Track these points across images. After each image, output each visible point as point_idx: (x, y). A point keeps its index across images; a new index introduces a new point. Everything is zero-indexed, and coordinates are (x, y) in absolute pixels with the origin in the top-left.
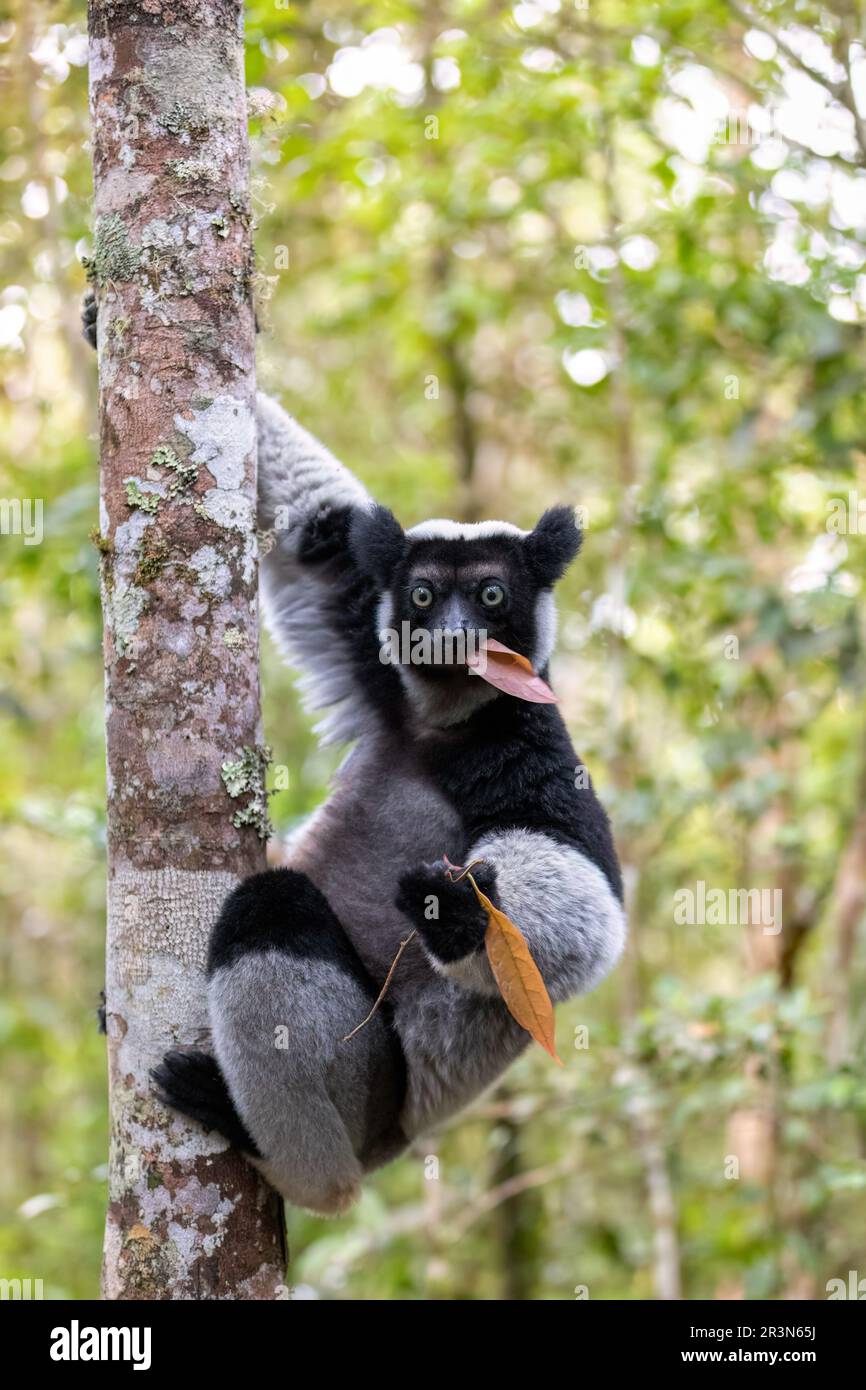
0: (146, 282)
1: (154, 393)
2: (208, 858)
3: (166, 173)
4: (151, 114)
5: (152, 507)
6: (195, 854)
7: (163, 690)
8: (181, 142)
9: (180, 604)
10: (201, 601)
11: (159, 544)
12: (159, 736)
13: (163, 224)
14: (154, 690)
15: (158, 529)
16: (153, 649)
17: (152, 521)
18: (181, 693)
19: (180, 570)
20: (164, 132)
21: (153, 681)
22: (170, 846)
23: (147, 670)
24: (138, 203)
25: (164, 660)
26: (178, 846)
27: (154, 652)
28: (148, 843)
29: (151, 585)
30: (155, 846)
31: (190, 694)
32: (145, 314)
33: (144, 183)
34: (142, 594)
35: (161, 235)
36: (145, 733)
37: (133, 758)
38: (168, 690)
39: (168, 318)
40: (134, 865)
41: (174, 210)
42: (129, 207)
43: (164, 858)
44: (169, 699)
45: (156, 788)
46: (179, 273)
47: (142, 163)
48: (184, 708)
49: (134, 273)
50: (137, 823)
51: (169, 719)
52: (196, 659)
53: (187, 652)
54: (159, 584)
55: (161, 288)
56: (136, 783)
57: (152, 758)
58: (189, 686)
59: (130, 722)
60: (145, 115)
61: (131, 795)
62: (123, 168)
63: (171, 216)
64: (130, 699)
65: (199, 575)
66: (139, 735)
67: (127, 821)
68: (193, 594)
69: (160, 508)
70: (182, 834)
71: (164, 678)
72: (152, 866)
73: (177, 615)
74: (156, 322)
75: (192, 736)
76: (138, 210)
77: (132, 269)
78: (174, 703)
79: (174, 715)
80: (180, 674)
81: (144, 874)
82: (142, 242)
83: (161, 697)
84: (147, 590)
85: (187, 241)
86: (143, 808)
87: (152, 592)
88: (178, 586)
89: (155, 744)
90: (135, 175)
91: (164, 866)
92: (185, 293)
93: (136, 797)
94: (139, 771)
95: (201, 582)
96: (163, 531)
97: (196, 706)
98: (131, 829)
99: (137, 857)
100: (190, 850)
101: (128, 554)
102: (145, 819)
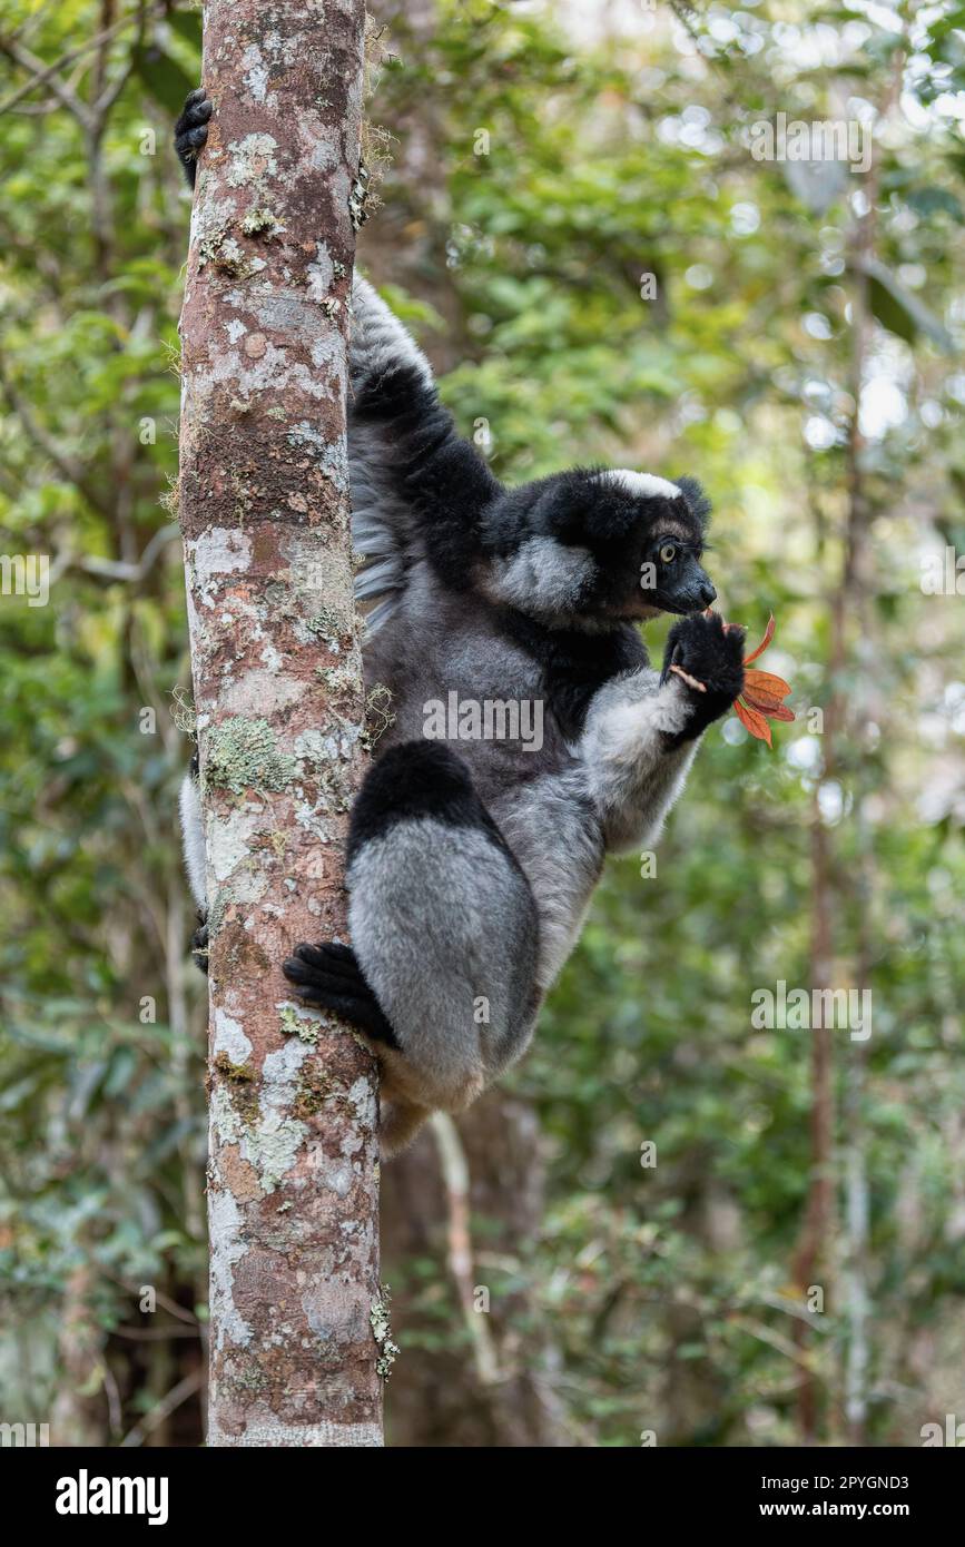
0: (301, 795)
1: (312, 914)
2: (360, 1409)
3: (319, 682)
4: (299, 617)
5: (312, 1035)
6: (350, 1406)
7: (324, 1231)
8: (331, 649)
9: (341, 1139)
10: (358, 1136)
11: (320, 1074)
12: (317, 1281)
13: (317, 735)
14: (313, 1231)
15: (318, 1059)
16: (312, 1186)
17: (312, 1050)
18: (340, 1234)
19: (341, 1102)
20: (314, 637)
21: (312, 1221)
22: (327, 1398)
23: (305, 1209)
24: (288, 710)
25: (324, 1198)
26: (335, 1397)
27: (313, 1190)
28: (301, 1395)
29: (311, 1119)
30: (309, 1398)
31: (348, 1234)
32: (301, 829)
33: (293, 690)
34: (300, 1127)
35: (316, 746)
36: (301, 1277)
37: (282, 1304)
38: (328, 1231)
39: (326, 835)
40: (281, 1419)
41: (327, 721)
42: (278, 713)
43: (320, 1411)
44: (330, 1240)
45: (311, 1335)
46: (335, 789)
47: (291, 668)
48: (343, 1250)
49: (287, 784)
50: (286, 1374)
51: (329, 1262)
52: (354, 1198)
53: (346, 1190)
54: (319, 1117)
55: (318, 803)
56: (287, 1330)
57: (308, 1304)
58: (348, 1226)
59: (279, 1265)
60: (293, 618)
61: (279, 1343)
62: (267, 671)
63: (325, 727)
64: (282, 1240)
65: (358, 1108)
66: (292, 1278)
67: (272, 1372)
68: (351, 1128)
69: (320, 1036)
70: (338, 1384)
71: (324, 1218)
72: (305, 1421)
73: (338, 1150)
74: (313, 838)
75: (350, 1279)
76: (289, 718)
77: (284, 780)
78: (335, 1245)
79: (334, 1256)
80: (341, 1213)
81: (296, 1429)
82: (295, 752)
83: (321, 1238)
84: (306, 1124)
85: (340, 755)
86: (295, 1358)
87: (313, 1125)
88: (339, 1120)
89: (313, 1289)
90: (283, 679)
91: (319, 1421)
92: (341, 809)
93: (286, 1346)
94: (291, 1318)
95: (358, 1115)
96: (324, 1061)
97: (353, 1247)
98: (278, 1380)
99: (286, 1410)
100: (346, 1401)
101: (283, 1085)
102: (298, 1370)
